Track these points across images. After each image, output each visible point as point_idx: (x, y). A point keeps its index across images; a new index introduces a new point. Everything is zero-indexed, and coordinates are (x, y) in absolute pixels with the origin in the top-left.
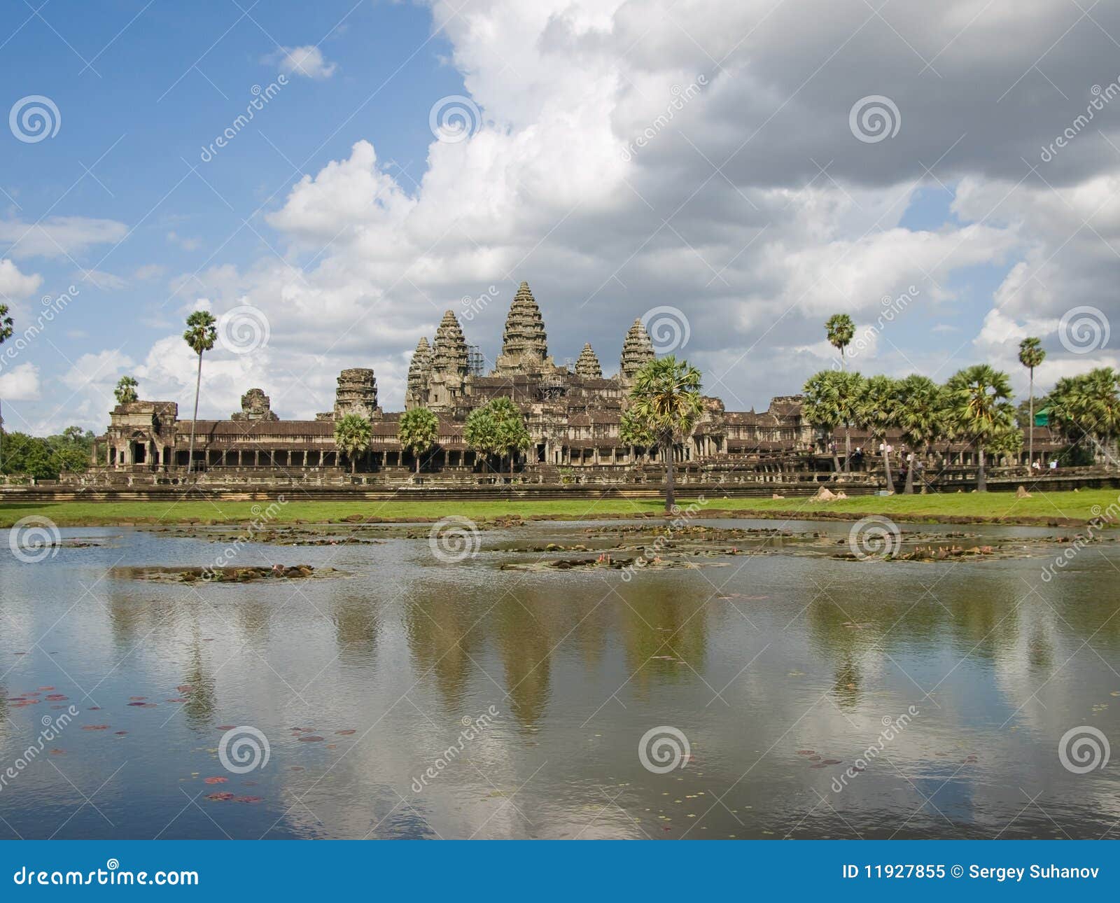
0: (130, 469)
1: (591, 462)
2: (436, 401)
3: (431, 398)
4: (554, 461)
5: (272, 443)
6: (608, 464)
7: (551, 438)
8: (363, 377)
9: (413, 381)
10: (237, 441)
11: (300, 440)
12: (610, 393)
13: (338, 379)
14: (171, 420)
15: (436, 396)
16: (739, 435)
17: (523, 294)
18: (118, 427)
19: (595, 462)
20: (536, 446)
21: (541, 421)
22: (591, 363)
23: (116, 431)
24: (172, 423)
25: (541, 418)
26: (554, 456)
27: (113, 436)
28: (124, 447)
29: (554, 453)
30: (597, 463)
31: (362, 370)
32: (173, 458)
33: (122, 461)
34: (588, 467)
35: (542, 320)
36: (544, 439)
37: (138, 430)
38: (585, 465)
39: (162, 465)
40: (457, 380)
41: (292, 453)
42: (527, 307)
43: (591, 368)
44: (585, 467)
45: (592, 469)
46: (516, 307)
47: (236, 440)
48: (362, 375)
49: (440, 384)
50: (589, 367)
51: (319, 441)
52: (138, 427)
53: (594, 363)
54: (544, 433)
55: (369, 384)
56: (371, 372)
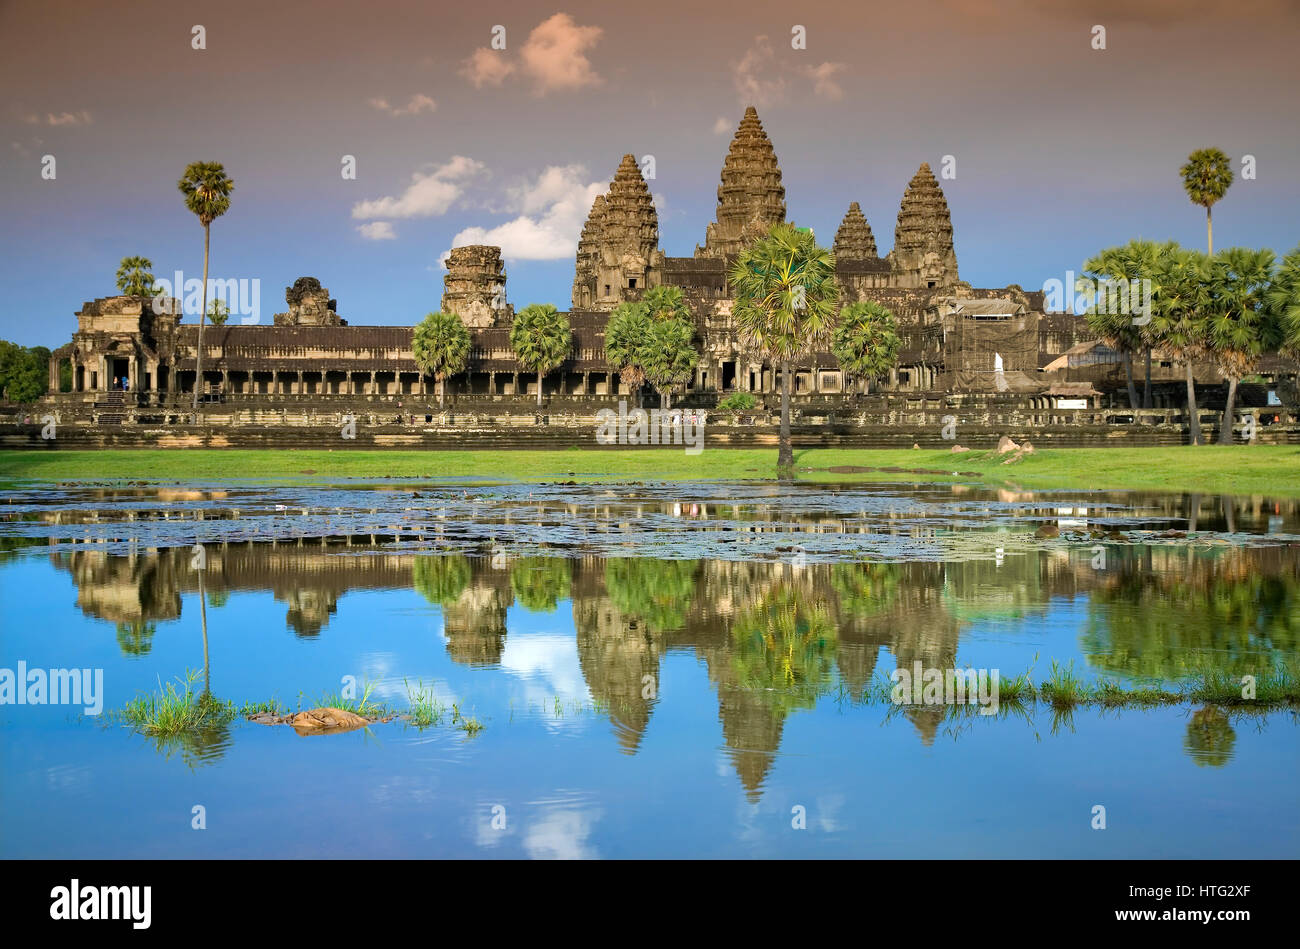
0: (104, 397)
1: (808, 390)
2: (608, 294)
3: (601, 289)
4: (748, 387)
5: (323, 361)
6: (834, 392)
7: (745, 352)
8: (483, 259)
9: (584, 263)
10: (271, 357)
11: (365, 355)
12: (877, 281)
13: (446, 261)
14: (170, 324)
15: (608, 287)
16: (1045, 347)
17: (749, 127)
18: (88, 335)
19: (813, 388)
20: (721, 365)
21: (729, 326)
22: (859, 234)
23: (85, 340)
24: (171, 329)
25: (729, 323)
26: (748, 380)
27: (81, 348)
28: (97, 365)
29: (748, 375)
30: (816, 391)
31: (483, 247)
32: (171, 381)
33: (94, 385)
34: (802, 396)
35: (778, 167)
36: (734, 354)
37: (117, 338)
38: (798, 393)
39: (155, 391)
40: (638, 262)
41: (352, 374)
42: (754, 148)
43: (859, 242)
44: (798, 397)
45: (809, 399)
46: (736, 146)
47: (268, 355)
48: (482, 255)
49: (615, 268)
50: (856, 240)
51: (393, 356)
52: (117, 334)
53: (864, 234)
54: (734, 344)
55: (492, 269)
56: (497, 251)
